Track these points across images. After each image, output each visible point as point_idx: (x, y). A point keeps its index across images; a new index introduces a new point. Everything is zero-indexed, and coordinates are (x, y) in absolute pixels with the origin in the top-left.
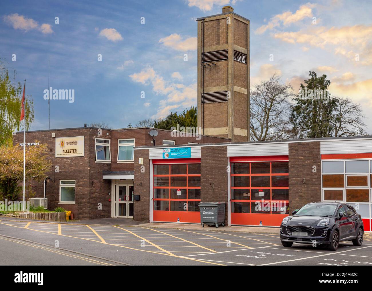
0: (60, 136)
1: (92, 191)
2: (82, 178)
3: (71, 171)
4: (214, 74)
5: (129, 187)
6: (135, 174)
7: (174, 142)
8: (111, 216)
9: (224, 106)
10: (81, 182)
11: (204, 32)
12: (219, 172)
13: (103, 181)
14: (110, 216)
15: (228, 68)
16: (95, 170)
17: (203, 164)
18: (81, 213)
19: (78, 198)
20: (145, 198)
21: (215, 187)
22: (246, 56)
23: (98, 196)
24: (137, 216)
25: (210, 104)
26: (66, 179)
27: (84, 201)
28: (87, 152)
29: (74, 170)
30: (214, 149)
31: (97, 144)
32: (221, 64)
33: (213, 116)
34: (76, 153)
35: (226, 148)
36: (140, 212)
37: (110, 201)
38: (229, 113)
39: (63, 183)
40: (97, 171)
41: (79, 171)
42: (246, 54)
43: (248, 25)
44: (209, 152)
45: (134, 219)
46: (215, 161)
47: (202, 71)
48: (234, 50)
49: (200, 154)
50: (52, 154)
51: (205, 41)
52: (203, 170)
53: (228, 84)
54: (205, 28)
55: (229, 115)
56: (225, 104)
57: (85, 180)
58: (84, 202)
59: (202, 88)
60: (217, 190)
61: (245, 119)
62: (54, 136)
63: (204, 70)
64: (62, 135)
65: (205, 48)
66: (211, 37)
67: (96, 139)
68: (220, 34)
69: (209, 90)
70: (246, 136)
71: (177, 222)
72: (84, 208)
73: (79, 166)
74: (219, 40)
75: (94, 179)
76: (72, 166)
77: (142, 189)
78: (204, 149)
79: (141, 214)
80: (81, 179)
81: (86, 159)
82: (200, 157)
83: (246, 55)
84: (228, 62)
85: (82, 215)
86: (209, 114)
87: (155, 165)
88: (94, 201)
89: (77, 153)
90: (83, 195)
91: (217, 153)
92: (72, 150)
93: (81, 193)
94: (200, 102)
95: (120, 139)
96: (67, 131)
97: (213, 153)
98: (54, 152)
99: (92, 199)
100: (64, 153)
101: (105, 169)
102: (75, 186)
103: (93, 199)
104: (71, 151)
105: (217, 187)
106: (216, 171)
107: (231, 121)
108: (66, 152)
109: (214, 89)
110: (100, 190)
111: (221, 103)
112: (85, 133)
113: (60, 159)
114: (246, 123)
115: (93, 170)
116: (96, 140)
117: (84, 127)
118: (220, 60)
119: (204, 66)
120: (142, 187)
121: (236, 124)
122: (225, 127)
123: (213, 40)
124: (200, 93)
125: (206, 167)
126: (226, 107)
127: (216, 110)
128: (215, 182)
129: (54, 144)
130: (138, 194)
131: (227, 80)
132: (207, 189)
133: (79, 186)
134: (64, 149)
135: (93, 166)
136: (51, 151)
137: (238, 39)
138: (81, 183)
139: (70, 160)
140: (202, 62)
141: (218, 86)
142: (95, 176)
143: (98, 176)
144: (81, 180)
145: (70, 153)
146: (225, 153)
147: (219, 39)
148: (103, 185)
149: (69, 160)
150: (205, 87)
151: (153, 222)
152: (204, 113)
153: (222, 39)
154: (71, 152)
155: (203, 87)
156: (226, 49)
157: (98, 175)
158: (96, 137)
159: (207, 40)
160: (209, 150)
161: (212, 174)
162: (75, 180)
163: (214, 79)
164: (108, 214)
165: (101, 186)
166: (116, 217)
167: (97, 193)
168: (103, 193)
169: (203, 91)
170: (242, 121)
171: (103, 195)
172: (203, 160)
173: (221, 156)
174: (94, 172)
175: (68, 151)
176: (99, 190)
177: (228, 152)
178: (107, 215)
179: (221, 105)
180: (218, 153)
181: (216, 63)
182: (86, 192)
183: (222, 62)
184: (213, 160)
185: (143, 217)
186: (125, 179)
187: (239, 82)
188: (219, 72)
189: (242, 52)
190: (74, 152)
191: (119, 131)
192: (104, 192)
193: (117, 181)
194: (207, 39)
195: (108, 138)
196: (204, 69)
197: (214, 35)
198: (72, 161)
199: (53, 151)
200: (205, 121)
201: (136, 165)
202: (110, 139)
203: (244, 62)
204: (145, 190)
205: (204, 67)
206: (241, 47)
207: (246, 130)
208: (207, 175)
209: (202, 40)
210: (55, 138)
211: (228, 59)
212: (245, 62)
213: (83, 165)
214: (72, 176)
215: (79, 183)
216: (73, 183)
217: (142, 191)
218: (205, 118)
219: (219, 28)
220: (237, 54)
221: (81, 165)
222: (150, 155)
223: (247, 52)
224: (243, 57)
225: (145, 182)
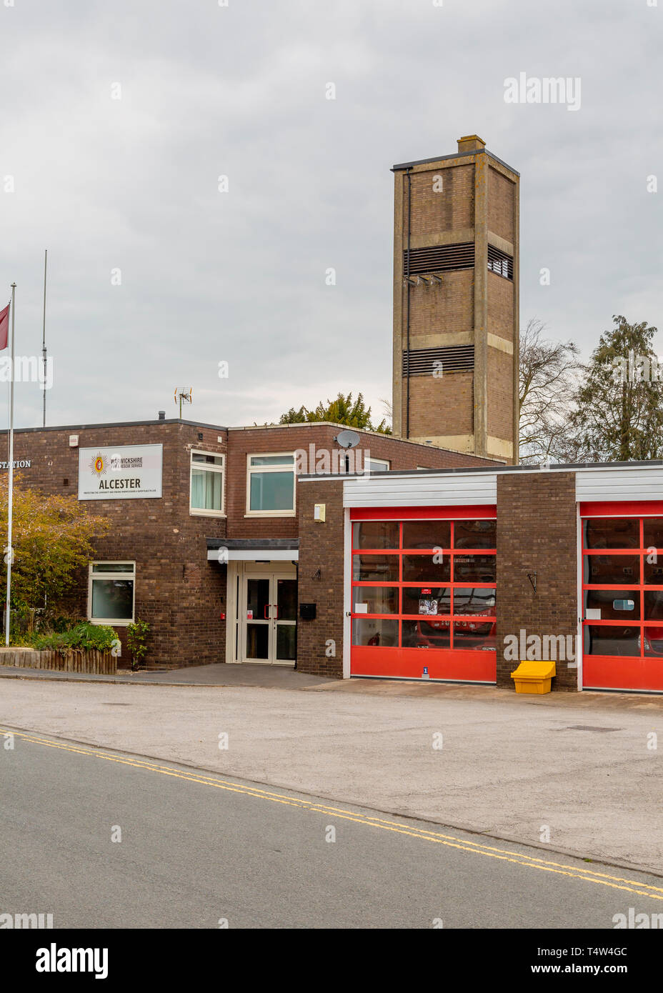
0: (93, 443)
1: (181, 591)
2: (154, 556)
3: (124, 538)
4: (436, 303)
5: (278, 580)
6: (303, 547)
7: (388, 463)
8: (225, 659)
9: (462, 382)
10: (153, 568)
11: (410, 198)
12: (553, 544)
13: (207, 565)
14: (221, 659)
15: (473, 288)
16: (190, 536)
17: (503, 522)
18: (152, 652)
19: (144, 611)
20: (330, 611)
21: (540, 585)
22: (512, 261)
23: (196, 605)
24: (308, 659)
25: (426, 377)
26: (108, 557)
27: (160, 618)
28: (169, 487)
29: (132, 534)
30: (535, 481)
31: (195, 466)
32: (456, 278)
33: (433, 405)
34: (138, 489)
35: (573, 480)
36: (314, 648)
37: (224, 618)
38: (475, 399)
39: (100, 569)
40: (194, 538)
41: (146, 537)
42: (512, 255)
43: (517, 185)
44: (523, 490)
45: (295, 668)
46: (539, 514)
47: (406, 294)
48: (489, 245)
49: (494, 493)
50: (68, 490)
51: (413, 220)
52: (504, 539)
53: (473, 328)
54: (414, 189)
55: (476, 404)
56: (466, 377)
57: (163, 561)
58: (161, 621)
59: (405, 338)
60: (546, 593)
61: (509, 417)
62: (76, 444)
63: (411, 293)
64: (98, 443)
65: (413, 239)
66: (429, 212)
67: (193, 451)
68: (454, 204)
69: (424, 342)
70: (512, 457)
71: (421, 677)
72: (160, 638)
73: (146, 524)
74: (449, 218)
75: (187, 559)
76: (126, 525)
77: (322, 586)
78: (507, 481)
79: (318, 656)
80: (153, 558)
81: (166, 504)
82: (495, 503)
83: (512, 258)
84: (474, 273)
85: (154, 655)
86: (422, 400)
87: (355, 524)
88: (187, 618)
89: (140, 489)
90: (158, 601)
91: (544, 491)
92: (127, 480)
93: (153, 598)
94: (400, 373)
95: (252, 452)
96: (111, 430)
97: (532, 491)
98: (74, 487)
99: (182, 614)
100: (102, 490)
101: (213, 534)
102: (134, 579)
103: (184, 612)
104: (124, 483)
105: (547, 585)
106: (543, 541)
107: (480, 419)
108: (108, 486)
109: (437, 340)
110: (201, 589)
111: (455, 375)
112: (166, 434)
113: (92, 506)
114: (511, 426)
115: (184, 534)
116: (194, 455)
117: (157, 419)
118: (453, 268)
119: (411, 283)
120: (321, 583)
121: (492, 427)
122: (465, 434)
123: (433, 220)
124: (399, 349)
125: (512, 530)
126: (469, 384)
127: (441, 392)
128: (539, 571)
129: (73, 465)
130: (311, 601)
131: (470, 319)
132: (517, 589)
133: (145, 578)
134: (103, 477)
135: (185, 524)
136: (66, 482)
137: (496, 217)
138: (152, 570)
139: (121, 508)
140: (406, 274)
141: (445, 332)
142: (188, 552)
143: (196, 551)
144: (154, 561)
145: (120, 490)
146: (570, 490)
147: (451, 217)
148: (208, 576)
149: (117, 509)
150: (414, 335)
151: (351, 677)
152: (408, 399)
153: (459, 217)
154: (125, 486)
155: (408, 336)
156: (468, 241)
157: (198, 549)
158: (194, 447)
159: (417, 220)
160: (523, 485)
161: (531, 549)
162: (134, 563)
163: (436, 316)
164: (219, 653)
165: (204, 579)
166: (239, 662)
167: (193, 598)
168: (208, 598)
169: (409, 344)
170: (504, 420)
171: (207, 604)
172: (504, 512)
173: (558, 498)
174: (187, 542)
175: (116, 484)
176: (199, 589)
177: (578, 490)
178: (216, 656)
179: (455, 381)
180: (549, 491)
181: (441, 275)
182: (167, 594)
183: (458, 273)
184: (535, 511)
185: (325, 664)
186: (269, 561)
187: (498, 324)
188: (449, 298)
189: (505, 250)
190: (131, 487)
191: (249, 432)
192: (208, 595)
193: (243, 565)
194: (418, 217)
195: (219, 452)
196: (411, 289)
197: (436, 206)
198: (126, 510)
199: (72, 484)
200: (411, 418)
201: (304, 522)
202: (224, 452)
203: (505, 274)
204: (331, 591)
205: (411, 286)
206: (501, 237)
207: (512, 443)
208: (517, 552)
209: (407, 217)
210: (76, 448)
211: (473, 265)
212: (508, 275)
213: (160, 520)
214: (126, 551)
215: (145, 571)
216: (129, 569)
217: (323, 594)
218: (412, 412)
219: (449, 190)
220: (495, 254)
221: (151, 521)
222: (346, 497)
223: (515, 252)
224: (505, 263)
225: (331, 570)
